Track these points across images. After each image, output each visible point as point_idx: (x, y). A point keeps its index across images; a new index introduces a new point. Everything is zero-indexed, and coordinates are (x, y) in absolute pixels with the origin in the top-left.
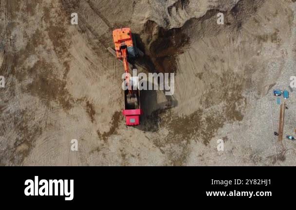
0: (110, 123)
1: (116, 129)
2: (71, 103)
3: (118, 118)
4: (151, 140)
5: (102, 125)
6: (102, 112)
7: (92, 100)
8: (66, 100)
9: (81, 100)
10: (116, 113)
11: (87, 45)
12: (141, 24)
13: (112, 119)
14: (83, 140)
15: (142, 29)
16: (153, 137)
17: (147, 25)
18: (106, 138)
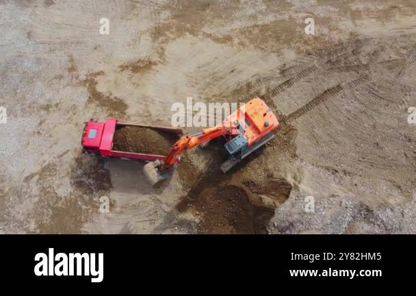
0: (111, 94)
1: (98, 103)
2: (161, 39)
3: (115, 109)
4: (58, 160)
5: (109, 81)
6: (134, 84)
7: (158, 71)
8: (167, 33)
9: (162, 54)
10: (126, 106)
11: (257, 74)
12: (286, 173)
13: (115, 98)
14: (96, 49)
15: (276, 174)
16: (61, 165)
17: (283, 184)
18: (87, 85)
